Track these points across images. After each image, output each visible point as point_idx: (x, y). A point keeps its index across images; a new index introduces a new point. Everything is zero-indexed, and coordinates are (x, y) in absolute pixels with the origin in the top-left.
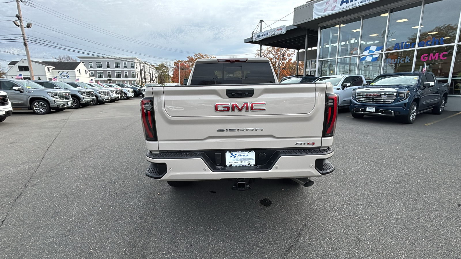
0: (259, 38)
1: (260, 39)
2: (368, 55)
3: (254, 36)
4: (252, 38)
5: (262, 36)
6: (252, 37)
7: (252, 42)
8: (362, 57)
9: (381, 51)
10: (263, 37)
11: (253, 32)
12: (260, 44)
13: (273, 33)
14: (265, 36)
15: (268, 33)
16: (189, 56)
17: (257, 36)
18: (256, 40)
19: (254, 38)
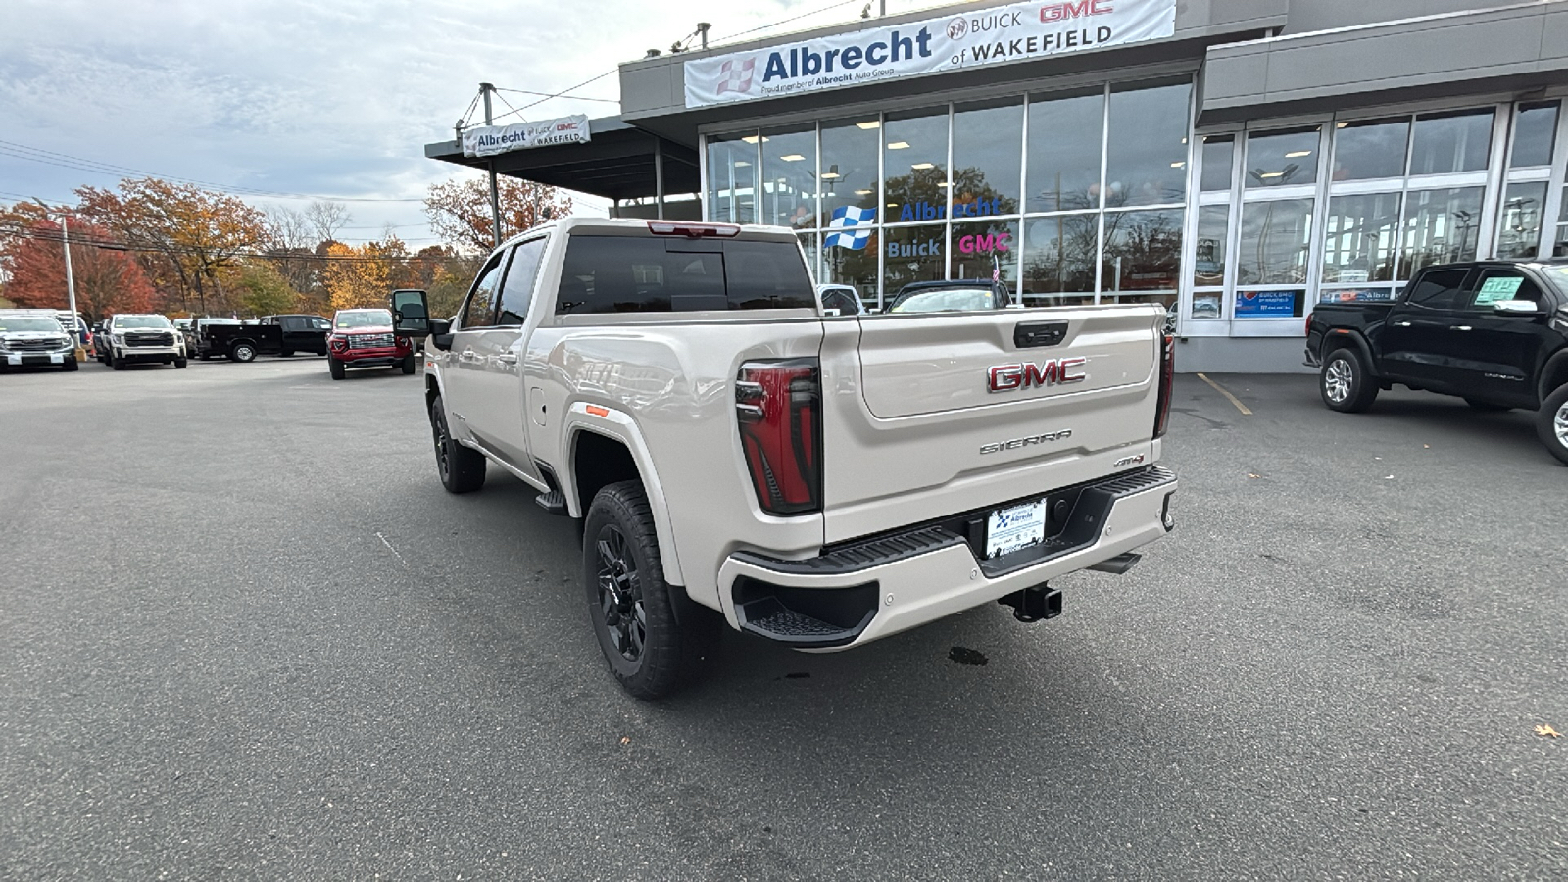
0: (489, 147)
1: (493, 150)
2: (843, 232)
3: (468, 138)
4: (458, 143)
5: (500, 140)
6: (459, 138)
7: (458, 158)
8: (829, 235)
9: (874, 223)
10: (503, 145)
11: (461, 121)
12: (490, 166)
13: (542, 137)
14: (514, 143)
15: (526, 133)
16: (92, 189)
17: (482, 138)
18: (478, 154)
19: (465, 142)
